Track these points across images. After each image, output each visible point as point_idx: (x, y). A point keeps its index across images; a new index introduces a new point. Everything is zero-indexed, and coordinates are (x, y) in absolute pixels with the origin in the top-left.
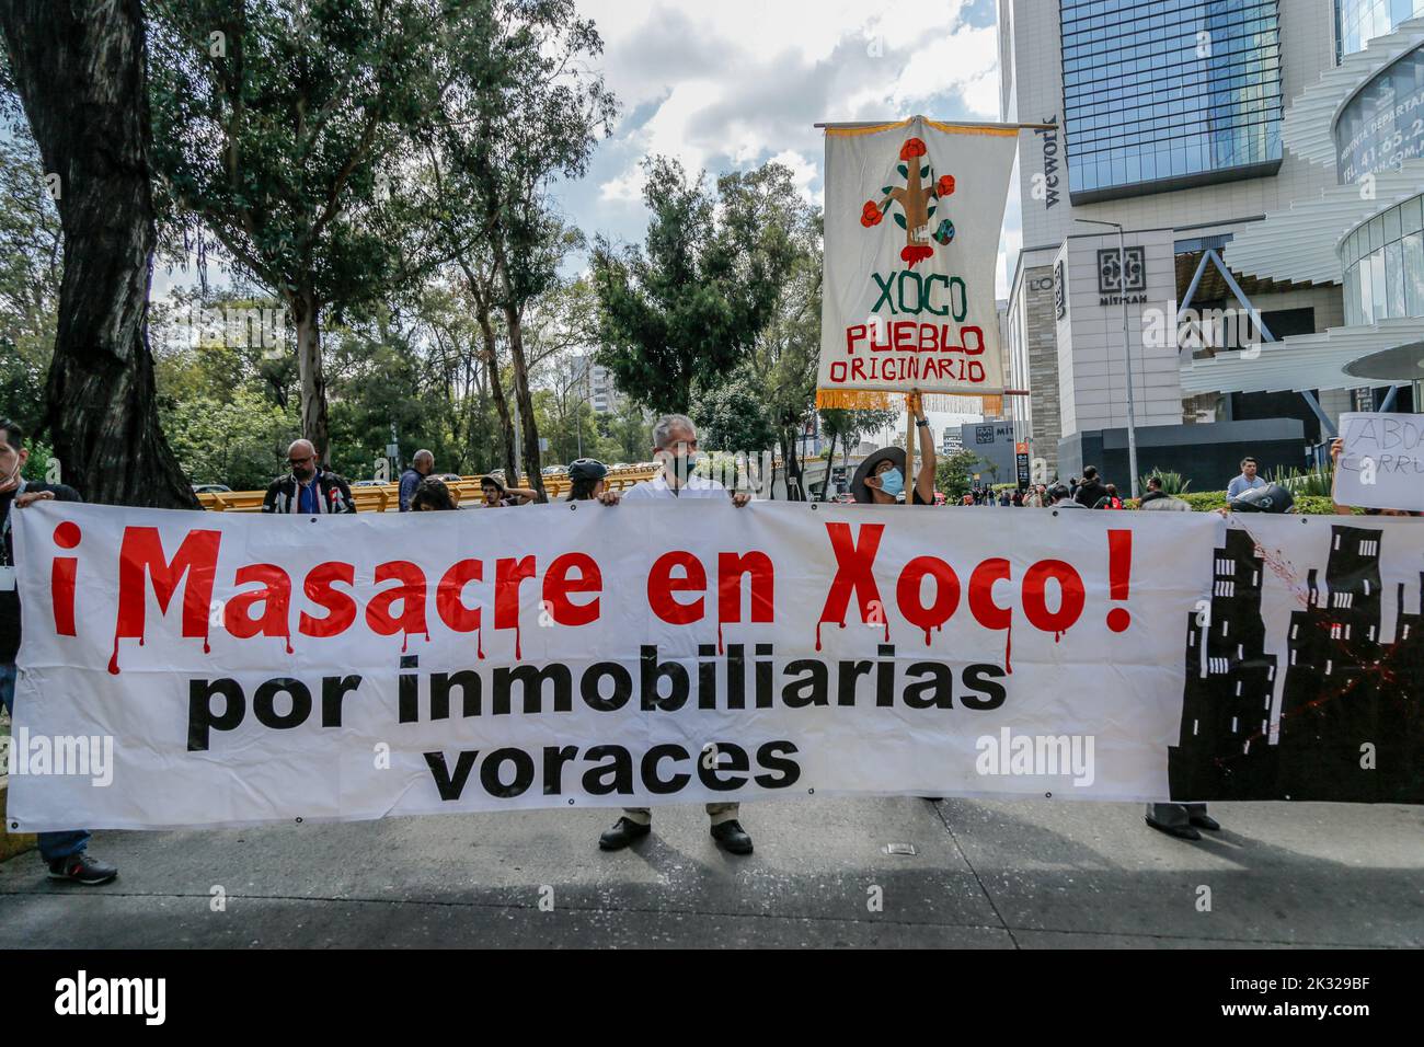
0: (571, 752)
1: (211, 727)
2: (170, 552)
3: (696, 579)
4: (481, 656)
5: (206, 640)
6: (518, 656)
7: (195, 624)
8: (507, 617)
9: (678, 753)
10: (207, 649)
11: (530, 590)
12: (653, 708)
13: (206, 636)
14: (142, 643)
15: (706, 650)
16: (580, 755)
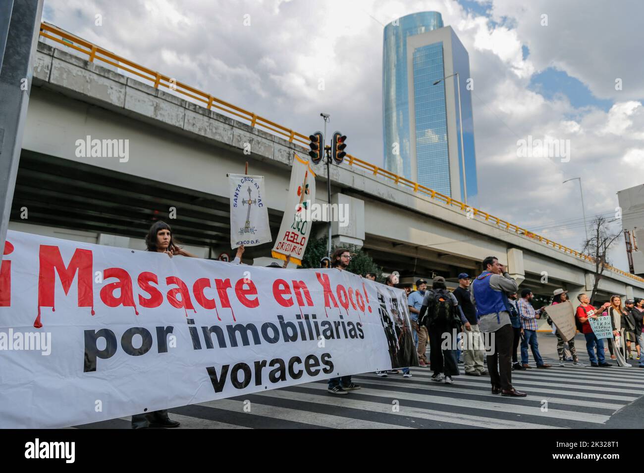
0: (264, 363)
1: (97, 357)
2: (67, 261)
3: (287, 290)
4: (220, 319)
5: (92, 308)
6: (235, 320)
7: (85, 299)
8: (226, 303)
9: (298, 360)
10: (93, 313)
11: (231, 292)
12: (289, 341)
13: (92, 306)
14: (54, 310)
15: (298, 317)
16: (268, 364)
